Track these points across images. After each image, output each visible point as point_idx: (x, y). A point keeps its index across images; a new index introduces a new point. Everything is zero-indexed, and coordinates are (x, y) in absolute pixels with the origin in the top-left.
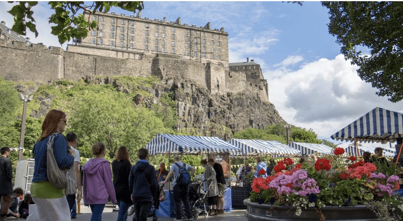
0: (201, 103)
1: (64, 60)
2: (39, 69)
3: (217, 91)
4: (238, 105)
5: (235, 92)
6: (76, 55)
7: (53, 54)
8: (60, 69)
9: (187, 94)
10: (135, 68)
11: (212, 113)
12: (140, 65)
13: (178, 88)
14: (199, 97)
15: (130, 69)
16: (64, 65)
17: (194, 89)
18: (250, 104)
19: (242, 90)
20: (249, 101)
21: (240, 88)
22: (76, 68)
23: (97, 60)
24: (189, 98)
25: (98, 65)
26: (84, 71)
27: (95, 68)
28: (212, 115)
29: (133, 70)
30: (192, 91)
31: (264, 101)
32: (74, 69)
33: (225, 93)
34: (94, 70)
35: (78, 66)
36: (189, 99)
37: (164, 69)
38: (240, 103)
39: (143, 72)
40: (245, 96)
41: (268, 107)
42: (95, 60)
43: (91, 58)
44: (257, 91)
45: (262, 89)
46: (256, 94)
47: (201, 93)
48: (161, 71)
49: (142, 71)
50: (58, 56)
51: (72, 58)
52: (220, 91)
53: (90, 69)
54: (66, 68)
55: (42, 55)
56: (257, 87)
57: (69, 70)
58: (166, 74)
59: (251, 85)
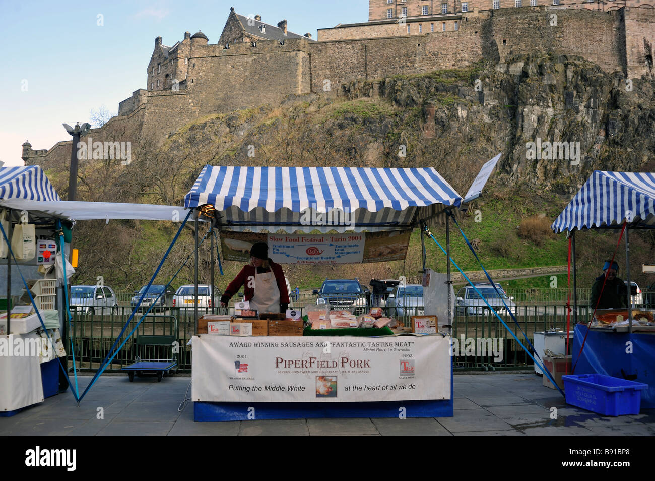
0: (584, 104)
1: (310, 60)
2: (267, 83)
3: (645, 70)
6: (329, 45)
7: (288, 53)
8: (300, 76)
9: (552, 88)
10: (444, 50)
11: (614, 124)
12: (455, 42)
13: (528, 77)
14: (580, 90)
15: (434, 54)
16: (310, 68)
17: (570, 74)
22: (330, 71)
23: (368, 49)
24: (556, 96)
25: (370, 58)
26: (346, 73)
27: (366, 64)
28: (613, 128)
29: (440, 56)
30: (564, 80)
32: (328, 72)
34: (363, 69)
35: (335, 65)
36: (556, 98)
37: (505, 41)
39: (462, 55)
42: (365, 49)
43: (358, 46)
47: (584, 78)
48: (496, 45)
49: (459, 54)
50: (296, 54)
51: (324, 53)
53: (357, 67)
54: (313, 73)
55: (270, 59)
57: (319, 75)
58: (509, 51)
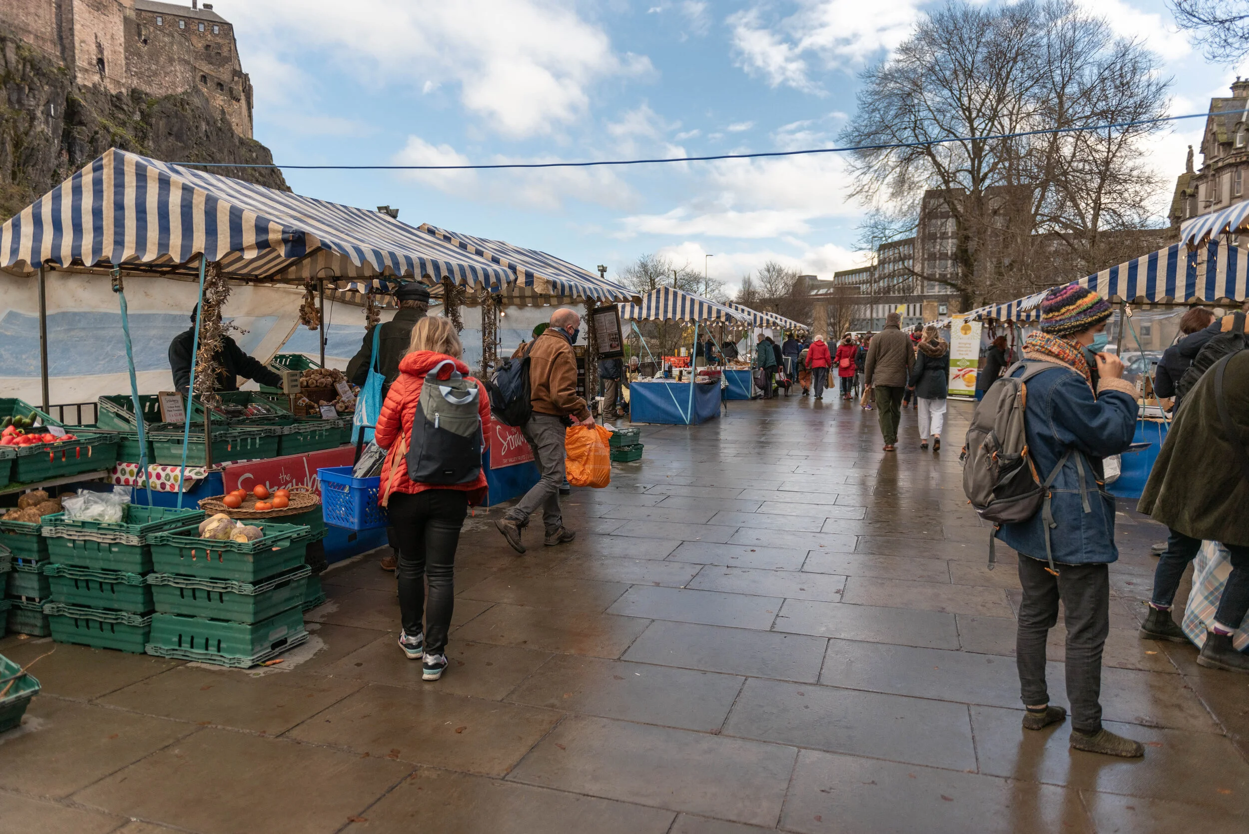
3: (96, 78)
4: (170, 134)
5: (155, 90)
11: (82, 147)
14: (33, 85)
18: (208, 137)
19: (180, 90)
20: (204, 126)
21: (174, 83)
28: (81, 151)
31: (242, 135)
33: (124, 90)
38: (175, 129)
40: (189, 111)
41: (254, 155)
44: (222, 103)
45: (238, 100)
46: (218, 112)
47: (39, 72)
52: (107, 82)
56: (222, 90)
59: (206, 83)
